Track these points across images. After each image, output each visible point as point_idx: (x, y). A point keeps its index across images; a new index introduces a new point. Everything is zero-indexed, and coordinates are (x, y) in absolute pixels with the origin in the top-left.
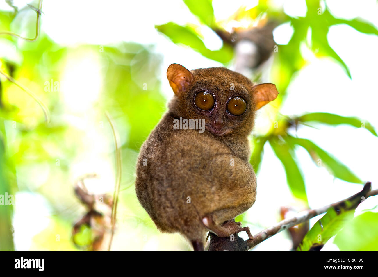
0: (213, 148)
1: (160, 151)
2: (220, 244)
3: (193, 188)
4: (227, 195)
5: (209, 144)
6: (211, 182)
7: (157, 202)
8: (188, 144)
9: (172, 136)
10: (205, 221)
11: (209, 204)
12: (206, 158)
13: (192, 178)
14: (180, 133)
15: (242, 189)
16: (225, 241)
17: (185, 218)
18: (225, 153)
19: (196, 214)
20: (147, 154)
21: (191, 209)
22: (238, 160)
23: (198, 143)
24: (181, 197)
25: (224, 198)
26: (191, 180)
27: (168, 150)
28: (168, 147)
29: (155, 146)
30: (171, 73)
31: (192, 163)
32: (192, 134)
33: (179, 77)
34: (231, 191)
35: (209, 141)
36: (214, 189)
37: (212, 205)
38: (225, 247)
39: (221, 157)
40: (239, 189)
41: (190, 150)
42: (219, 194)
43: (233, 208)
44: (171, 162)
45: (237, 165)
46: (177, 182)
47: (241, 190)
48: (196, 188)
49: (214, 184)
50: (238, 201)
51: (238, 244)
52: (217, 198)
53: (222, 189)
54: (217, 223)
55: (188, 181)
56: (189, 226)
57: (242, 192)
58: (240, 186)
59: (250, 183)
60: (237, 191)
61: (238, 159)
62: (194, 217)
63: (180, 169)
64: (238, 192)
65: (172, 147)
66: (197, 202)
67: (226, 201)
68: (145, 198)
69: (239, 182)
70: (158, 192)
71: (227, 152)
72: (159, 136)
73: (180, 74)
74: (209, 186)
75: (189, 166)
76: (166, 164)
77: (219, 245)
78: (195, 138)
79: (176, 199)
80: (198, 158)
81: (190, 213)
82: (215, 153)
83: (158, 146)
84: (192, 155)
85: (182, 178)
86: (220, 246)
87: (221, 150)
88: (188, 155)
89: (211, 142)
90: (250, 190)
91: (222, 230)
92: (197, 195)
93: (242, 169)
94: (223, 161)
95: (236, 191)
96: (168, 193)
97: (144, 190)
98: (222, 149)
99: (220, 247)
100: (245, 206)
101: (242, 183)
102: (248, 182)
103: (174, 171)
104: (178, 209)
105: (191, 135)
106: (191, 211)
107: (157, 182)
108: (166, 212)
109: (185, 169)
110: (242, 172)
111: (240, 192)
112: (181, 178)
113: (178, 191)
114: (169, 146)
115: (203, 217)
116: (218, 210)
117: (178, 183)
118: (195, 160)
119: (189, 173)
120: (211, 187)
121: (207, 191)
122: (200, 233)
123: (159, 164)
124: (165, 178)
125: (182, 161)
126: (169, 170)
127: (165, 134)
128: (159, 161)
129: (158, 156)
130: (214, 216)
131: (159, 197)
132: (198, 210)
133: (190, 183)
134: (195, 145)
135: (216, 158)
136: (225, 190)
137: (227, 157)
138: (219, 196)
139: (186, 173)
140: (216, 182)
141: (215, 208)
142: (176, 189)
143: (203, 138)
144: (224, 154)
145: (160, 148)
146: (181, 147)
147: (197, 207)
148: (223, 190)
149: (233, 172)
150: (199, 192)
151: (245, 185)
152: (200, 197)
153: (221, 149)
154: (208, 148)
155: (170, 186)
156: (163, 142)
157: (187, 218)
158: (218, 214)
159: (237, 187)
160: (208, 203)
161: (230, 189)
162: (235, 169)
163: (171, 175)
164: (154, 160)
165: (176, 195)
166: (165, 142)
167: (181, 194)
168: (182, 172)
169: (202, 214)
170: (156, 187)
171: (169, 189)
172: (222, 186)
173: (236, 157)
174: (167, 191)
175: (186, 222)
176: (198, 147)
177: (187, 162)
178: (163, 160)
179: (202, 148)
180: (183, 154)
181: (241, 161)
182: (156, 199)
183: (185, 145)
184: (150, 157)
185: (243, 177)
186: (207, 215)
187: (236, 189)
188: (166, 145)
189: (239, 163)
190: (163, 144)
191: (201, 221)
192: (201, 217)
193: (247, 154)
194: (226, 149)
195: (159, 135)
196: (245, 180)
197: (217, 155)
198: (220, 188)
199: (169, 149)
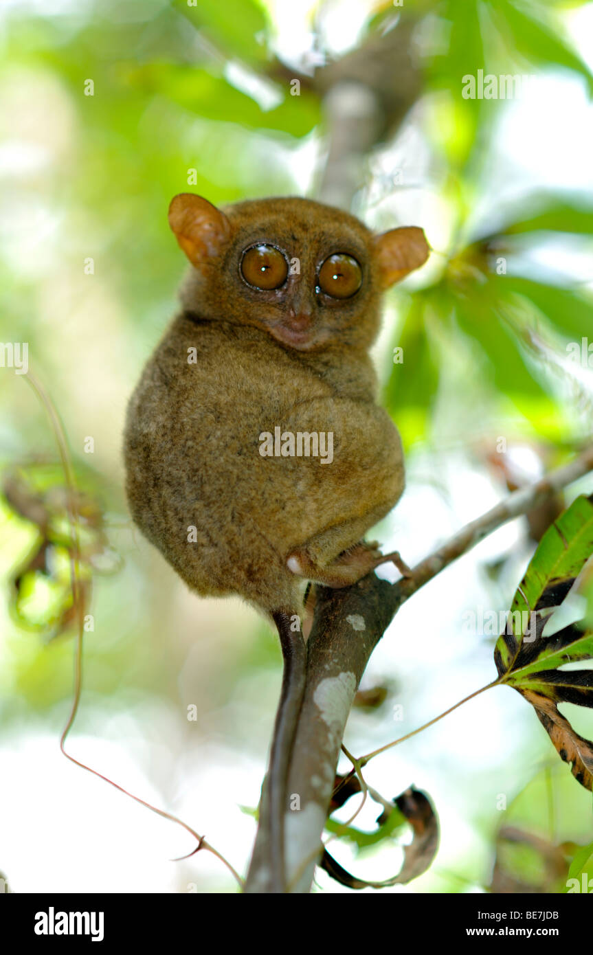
0: (285, 389)
1: (166, 412)
2: (337, 603)
3: (253, 494)
4: (335, 496)
5: (276, 382)
6: (292, 471)
7: (177, 535)
8: (228, 388)
9: (193, 372)
10: (293, 563)
11: (295, 526)
12: (274, 417)
13: (247, 472)
14: (209, 363)
15: (368, 472)
16: (348, 594)
17: (246, 566)
18: (316, 397)
19: (270, 552)
20: (140, 422)
21: (257, 543)
22: (349, 408)
23: (250, 382)
24: (229, 518)
25: (327, 503)
26: (246, 477)
27: (183, 409)
28: (183, 401)
29: (155, 402)
30: (179, 217)
31: (242, 435)
32: (236, 363)
33: (199, 225)
34: (343, 484)
35: (276, 373)
36: (301, 486)
37: (304, 526)
38: (348, 608)
39: (307, 409)
40: (359, 474)
41: (234, 405)
42: (316, 497)
43: (353, 520)
44: (194, 439)
45: (347, 420)
46: (214, 487)
47: (365, 476)
48: (260, 493)
49: (301, 475)
50: (362, 502)
51: (377, 594)
52: (313, 506)
53: (320, 482)
54: (321, 563)
55: (239, 479)
56: (258, 580)
57: (369, 480)
58: (362, 467)
59: (386, 453)
60: (357, 480)
61: (348, 406)
62: (266, 560)
63: (218, 453)
64: (359, 481)
65: (193, 400)
66: (268, 526)
67: (336, 510)
68: (151, 526)
69: (357, 459)
70: (176, 512)
71: (320, 392)
72: (163, 373)
73: (200, 219)
74: (288, 483)
75: (236, 444)
76: (184, 446)
77: (336, 606)
78: (243, 373)
79: (218, 525)
80: (256, 420)
81: (256, 552)
82: (292, 401)
83: (161, 399)
84: (241, 414)
85: (225, 474)
86: (336, 608)
87: (305, 393)
88: (230, 417)
89: (281, 376)
90: (385, 471)
91: (336, 574)
92: (266, 509)
93: (361, 428)
94: (313, 417)
95: (355, 480)
96: (198, 513)
97: (144, 507)
98: (308, 387)
99: (338, 610)
100: (380, 509)
101: (366, 460)
102: (379, 454)
103: (202, 461)
104: (227, 547)
105: (233, 366)
106: (259, 549)
107: (170, 490)
108: (201, 557)
109: (228, 451)
110: (361, 433)
111: (363, 482)
112: (221, 474)
113: (219, 507)
114: (186, 397)
115: (287, 557)
116: (319, 533)
117: (217, 487)
118: (249, 426)
119: (239, 459)
120: (295, 485)
121: (286, 496)
122: (286, 591)
123: (169, 446)
124: (185, 479)
125: (219, 433)
126: (192, 460)
127: (174, 366)
128: (168, 438)
129: (164, 426)
130: (312, 549)
131: (180, 523)
132: (273, 544)
133: (243, 484)
134: (244, 388)
135: (297, 415)
136: (328, 484)
137: (320, 407)
138: (316, 500)
139: (231, 461)
140: (305, 469)
141: (311, 532)
142: (214, 502)
143: (261, 370)
144: (313, 400)
145: (167, 404)
146: (213, 398)
147: (269, 537)
148: (324, 483)
149: (341, 440)
150: (269, 502)
151: (374, 462)
152: (273, 512)
153: (305, 390)
154: (276, 392)
155: (201, 496)
156: (171, 388)
157: (250, 566)
158: (321, 543)
159: (354, 470)
160: (292, 524)
161: (340, 478)
162: (345, 430)
163: (197, 470)
164: (155, 439)
165: (216, 516)
166: (177, 389)
167: (228, 512)
168: (222, 459)
169: (283, 550)
170: (170, 502)
171: (198, 505)
172: (320, 475)
173: (342, 401)
174: (195, 509)
175: (250, 574)
176: (250, 393)
177: (230, 434)
178: (175, 436)
179: (261, 394)
180: (218, 414)
181: (355, 409)
182: (175, 529)
183: (220, 393)
184: (145, 431)
185: (365, 444)
186: (294, 551)
187: (354, 475)
188: (178, 396)
189: (352, 414)
190: (172, 393)
191: (283, 564)
192: (283, 557)
193: (370, 384)
194: (316, 387)
195: (161, 369)
196: (370, 450)
197: (297, 404)
198: (317, 482)
199: (187, 407)
